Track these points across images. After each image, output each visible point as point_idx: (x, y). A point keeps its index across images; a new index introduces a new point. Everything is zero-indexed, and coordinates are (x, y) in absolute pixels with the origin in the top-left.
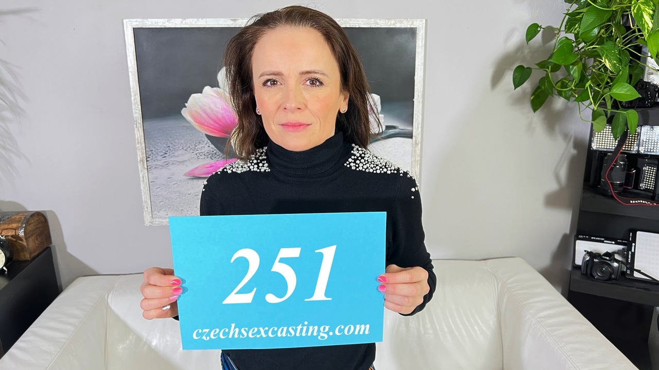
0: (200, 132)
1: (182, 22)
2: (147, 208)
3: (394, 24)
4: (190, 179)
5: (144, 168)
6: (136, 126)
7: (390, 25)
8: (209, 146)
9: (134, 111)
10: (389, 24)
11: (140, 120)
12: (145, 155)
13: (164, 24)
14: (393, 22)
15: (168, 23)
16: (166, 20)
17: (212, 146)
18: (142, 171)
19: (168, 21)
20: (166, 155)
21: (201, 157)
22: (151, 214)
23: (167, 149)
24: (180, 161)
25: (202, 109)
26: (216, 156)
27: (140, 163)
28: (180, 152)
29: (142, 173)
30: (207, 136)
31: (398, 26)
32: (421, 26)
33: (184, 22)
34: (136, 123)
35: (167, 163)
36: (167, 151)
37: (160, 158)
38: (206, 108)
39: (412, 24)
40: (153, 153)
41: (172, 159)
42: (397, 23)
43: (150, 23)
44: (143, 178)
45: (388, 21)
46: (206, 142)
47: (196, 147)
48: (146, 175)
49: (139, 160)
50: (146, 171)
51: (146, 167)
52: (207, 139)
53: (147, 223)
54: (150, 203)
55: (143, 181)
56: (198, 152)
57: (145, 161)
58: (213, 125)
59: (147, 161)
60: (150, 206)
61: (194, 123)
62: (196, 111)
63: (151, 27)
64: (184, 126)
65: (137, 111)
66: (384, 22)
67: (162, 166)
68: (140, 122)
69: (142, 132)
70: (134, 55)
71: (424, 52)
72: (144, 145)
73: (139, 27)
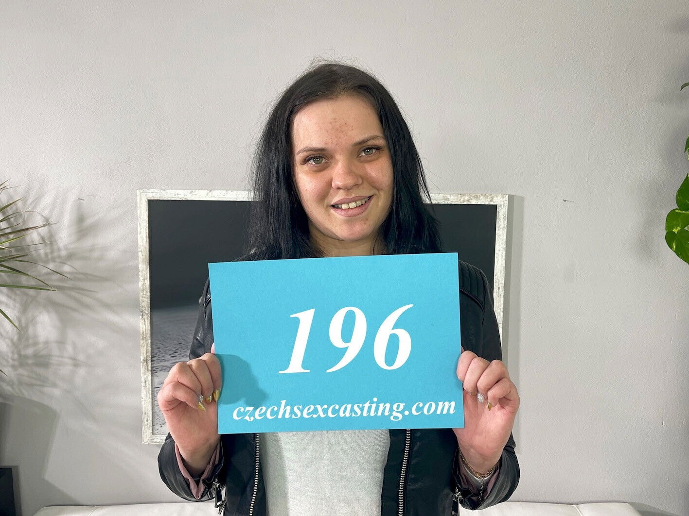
1: (207, 194)
2: (147, 421)
3: (468, 201)
5: (148, 369)
6: (142, 317)
7: (464, 201)
9: (141, 298)
10: (462, 200)
11: (147, 311)
12: (149, 354)
13: (186, 197)
14: (467, 198)
15: (190, 195)
16: (189, 191)
18: (144, 374)
19: (190, 193)
22: (151, 428)
23: (178, 347)
27: (143, 363)
29: (145, 377)
31: (474, 202)
32: (502, 203)
33: (210, 194)
34: (142, 314)
36: (178, 349)
39: (491, 200)
42: (472, 199)
43: (169, 195)
44: (145, 382)
45: (461, 197)
48: (150, 378)
49: (142, 360)
50: (149, 374)
51: (150, 368)
53: (146, 440)
54: (151, 415)
55: (145, 386)
57: (150, 361)
60: (151, 419)
63: (169, 199)
65: (145, 299)
66: (456, 198)
68: (147, 312)
69: (149, 325)
70: (148, 231)
71: (507, 234)
72: (150, 341)
73: (155, 199)
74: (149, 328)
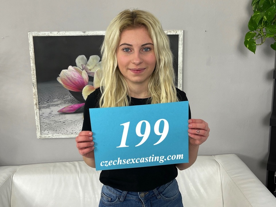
0: (66, 89)
1: (58, 33)
2: (38, 129)
4: (61, 114)
5: (37, 108)
8: (71, 97)
11: (35, 83)
12: (38, 101)
13: (49, 35)
15: (50, 34)
16: (50, 32)
17: (72, 96)
18: (36, 110)
20: (48, 101)
21: (67, 102)
22: (40, 132)
23: (49, 98)
24: (56, 104)
25: (67, 77)
26: (74, 101)
27: (35, 105)
28: (55, 100)
29: (36, 111)
30: (70, 91)
32: (181, 34)
34: (34, 85)
35: (49, 105)
37: (45, 103)
38: (70, 77)
39: (176, 33)
40: (42, 100)
41: (52, 103)
43: (41, 34)
44: (37, 113)
46: (69, 94)
47: (64, 97)
48: (38, 111)
50: (38, 110)
51: (38, 107)
52: (70, 93)
53: (38, 137)
54: (40, 127)
55: (37, 115)
56: (65, 99)
58: (73, 85)
59: (39, 104)
60: (40, 128)
61: (63, 85)
62: (64, 79)
63: (42, 36)
64: (58, 86)
65: (34, 79)
67: (46, 107)
69: (37, 89)
70: (33, 50)
71: (183, 47)
72: (37, 96)
73: (36, 36)
74: (37, 91)
